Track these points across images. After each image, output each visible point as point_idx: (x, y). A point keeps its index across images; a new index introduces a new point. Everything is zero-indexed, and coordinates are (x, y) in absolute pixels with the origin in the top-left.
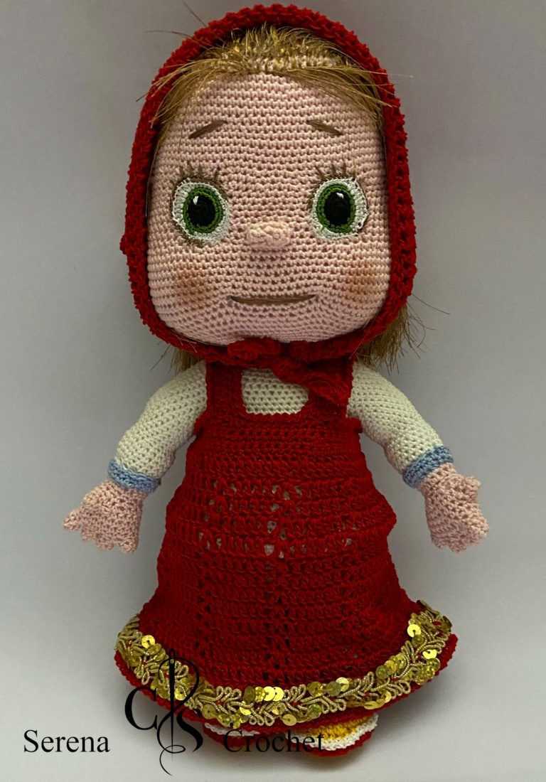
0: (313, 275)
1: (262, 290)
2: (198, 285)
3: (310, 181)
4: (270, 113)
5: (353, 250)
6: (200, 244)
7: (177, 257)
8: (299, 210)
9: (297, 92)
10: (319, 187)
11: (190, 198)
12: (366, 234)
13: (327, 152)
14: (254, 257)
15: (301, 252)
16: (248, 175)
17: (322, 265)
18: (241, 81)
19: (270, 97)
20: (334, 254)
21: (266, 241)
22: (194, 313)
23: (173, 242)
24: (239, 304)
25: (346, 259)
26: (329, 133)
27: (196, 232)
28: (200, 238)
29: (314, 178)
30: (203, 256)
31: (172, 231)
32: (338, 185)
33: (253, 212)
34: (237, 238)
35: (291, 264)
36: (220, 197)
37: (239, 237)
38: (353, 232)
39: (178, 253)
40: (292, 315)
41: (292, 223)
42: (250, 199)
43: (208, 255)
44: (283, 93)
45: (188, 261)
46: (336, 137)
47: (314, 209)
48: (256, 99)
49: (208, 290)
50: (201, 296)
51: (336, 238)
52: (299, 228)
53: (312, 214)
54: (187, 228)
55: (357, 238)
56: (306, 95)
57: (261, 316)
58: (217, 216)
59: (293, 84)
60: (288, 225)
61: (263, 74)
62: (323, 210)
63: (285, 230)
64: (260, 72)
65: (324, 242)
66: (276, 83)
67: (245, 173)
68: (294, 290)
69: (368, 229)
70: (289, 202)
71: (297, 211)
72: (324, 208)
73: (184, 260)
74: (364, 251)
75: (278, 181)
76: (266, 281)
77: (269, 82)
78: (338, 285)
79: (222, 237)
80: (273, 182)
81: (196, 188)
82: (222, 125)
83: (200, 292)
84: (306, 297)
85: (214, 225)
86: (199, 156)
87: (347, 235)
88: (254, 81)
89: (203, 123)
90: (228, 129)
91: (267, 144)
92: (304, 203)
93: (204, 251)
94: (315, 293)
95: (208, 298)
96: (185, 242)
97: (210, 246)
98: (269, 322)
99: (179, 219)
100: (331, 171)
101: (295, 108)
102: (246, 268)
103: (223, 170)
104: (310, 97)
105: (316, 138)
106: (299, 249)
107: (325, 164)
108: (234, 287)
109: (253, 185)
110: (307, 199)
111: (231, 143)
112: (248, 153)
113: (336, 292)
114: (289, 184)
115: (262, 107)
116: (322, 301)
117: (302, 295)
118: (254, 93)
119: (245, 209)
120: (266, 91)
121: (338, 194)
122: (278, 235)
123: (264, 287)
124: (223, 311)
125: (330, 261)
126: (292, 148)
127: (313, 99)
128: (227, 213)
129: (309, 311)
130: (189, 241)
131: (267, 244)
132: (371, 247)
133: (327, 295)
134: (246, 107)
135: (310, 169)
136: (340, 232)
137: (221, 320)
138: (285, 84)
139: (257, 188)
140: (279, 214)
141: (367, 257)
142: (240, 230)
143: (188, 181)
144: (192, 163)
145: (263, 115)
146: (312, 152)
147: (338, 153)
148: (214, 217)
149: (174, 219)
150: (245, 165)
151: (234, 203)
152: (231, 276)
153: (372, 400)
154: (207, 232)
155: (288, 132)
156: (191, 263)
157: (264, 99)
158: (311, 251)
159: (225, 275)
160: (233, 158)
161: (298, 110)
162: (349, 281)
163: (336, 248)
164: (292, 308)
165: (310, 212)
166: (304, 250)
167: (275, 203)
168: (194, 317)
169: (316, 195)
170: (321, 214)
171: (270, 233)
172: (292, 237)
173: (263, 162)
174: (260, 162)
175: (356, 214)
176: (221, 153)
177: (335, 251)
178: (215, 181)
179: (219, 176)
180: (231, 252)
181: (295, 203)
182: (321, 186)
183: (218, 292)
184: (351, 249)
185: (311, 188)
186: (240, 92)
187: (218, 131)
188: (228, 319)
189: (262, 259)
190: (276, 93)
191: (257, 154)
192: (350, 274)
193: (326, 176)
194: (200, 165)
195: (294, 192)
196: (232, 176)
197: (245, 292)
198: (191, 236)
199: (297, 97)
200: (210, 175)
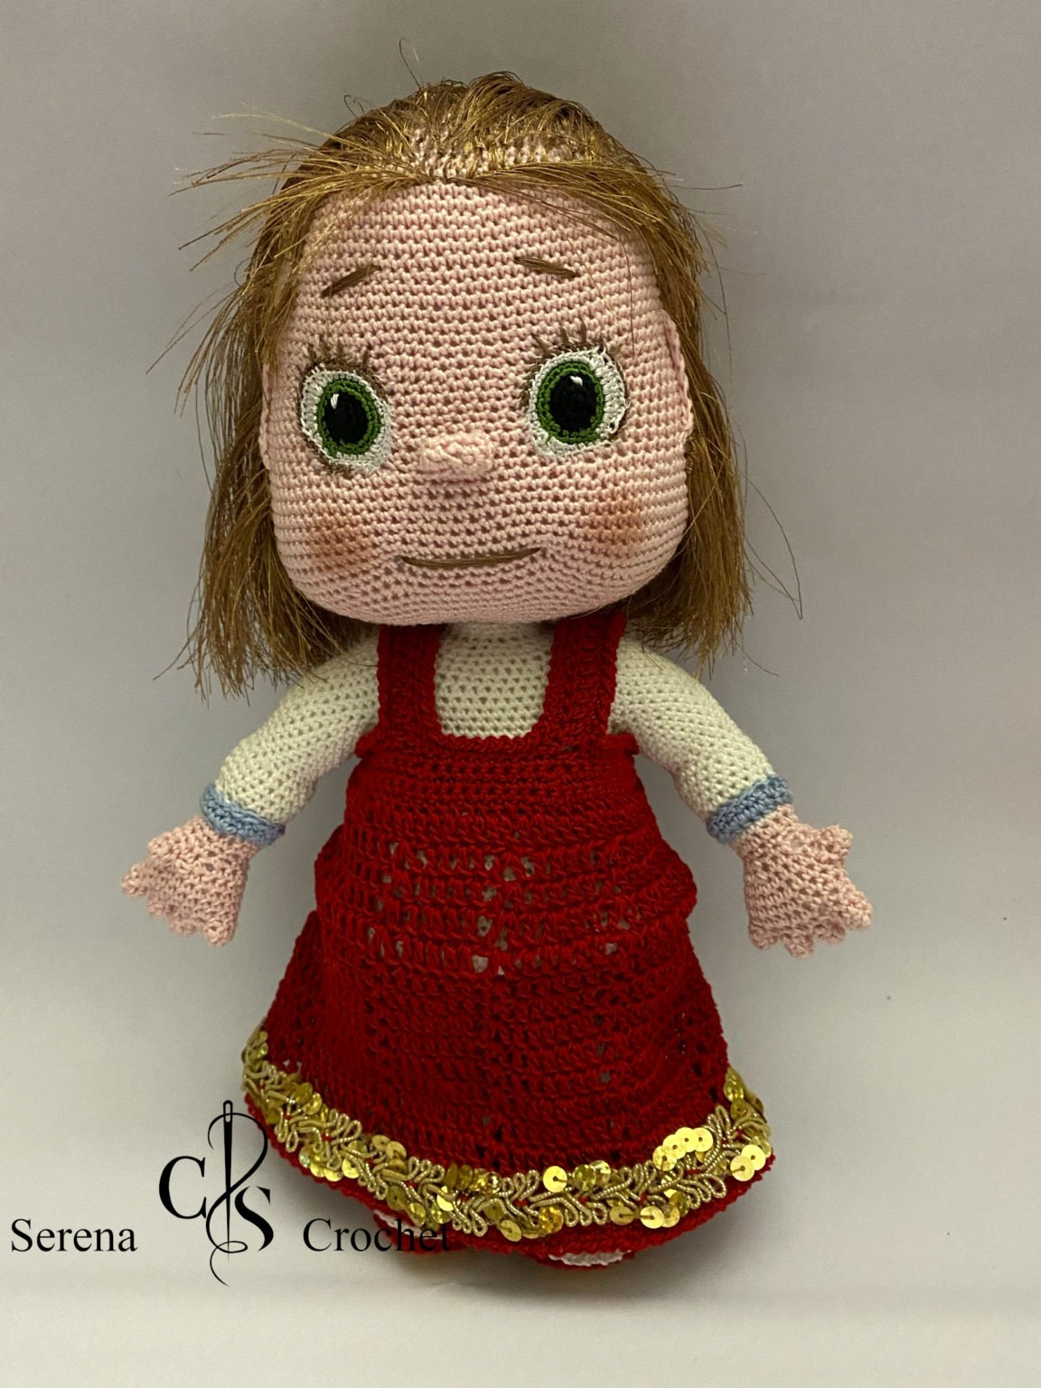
0: (533, 517)
1: (451, 545)
2: (347, 540)
3: (523, 359)
4: (451, 250)
5: (602, 471)
6: (347, 472)
7: (312, 493)
8: (506, 410)
9: (496, 211)
10: (539, 369)
11: (326, 397)
12: (625, 440)
13: (552, 307)
14: (434, 492)
15: (512, 480)
16: (418, 356)
17: (549, 501)
18: (404, 198)
19: (451, 223)
20: (569, 481)
21: (451, 467)
22: (344, 584)
23: (306, 468)
24: (414, 568)
25: (590, 488)
26: (555, 276)
27: (339, 453)
28: (347, 464)
29: (531, 353)
30: (352, 493)
31: (303, 450)
32: (572, 362)
33: (428, 418)
34: (405, 462)
35: (497, 501)
36: (374, 396)
37: (409, 460)
38: (602, 440)
39: (314, 487)
40: (503, 581)
41: (494, 434)
42: (424, 396)
43: (360, 490)
44: (474, 214)
45: (329, 501)
46: (566, 280)
47: (532, 406)
48: (428, 226)
49: (363, 548)
50: (352, 557)
51: (572, 453)
52: (507, 440)
53: (528, 415)
54: (325, 446)
55: (608, 449)
56: (512, 214)
57: (452, 586)
58: (370, 427)
59: (490, 197)
60: (487, 437)
61: (440, 183)
62: (547, 407)
63: (482, 447)
64: (434, 180)
65: (551, 461)
66: (461, 197)
67: (412, 353)
68: (504, 542)
69: (627, 432)
70: (489, 397)
71: (502, 413)
72: (550, 404)
73: (324, 500)
74: (622, 471)
75: (468, 364)
76: (456, 530)
77: (449, 197)
78: (578, 531)
79: (382, 461)
80: (460, 366)
81: (334, 381)
82: (372, 273)
83: (350, 552)
84: (524, 552)
85: (368, 441)
86: (338, 327)
87: (591, 446)
88: (423, 197)
89: (343, 270)
90: (383, 279)
91: (447, 302)
92: (514, 397)
93: (354, 485)
94: (538, 546)
95: (364, 561)
96: (324, 468)
97: (364, 476)
98: (467, 594)
99: (311, 429)
100: (559, 339)
101: (494, 238)
102: (422, 510)
103: (377, 349)
104: (519, 217)
105: (531, 286)
106: (509, 476)
107: (549, 328)
108: (404, 542)
109: (427, 373)
110: (519, 391)
111: (387, 303)
112: (417, 318)
113: (575, 543)
114: (487, 367)
115: (438, 240)
116: (552, 556)
117: (518, 550)
118: (426, 216)
119: (416, 413)
120: (444, 212)
121: (573, 378)
122: (470, 457)
123: (454, 540)
124: (390, 579)
125: (562, 492)
126: (490, 306)
127: (525, 220)
128: (387, 421)
129: (531, 573)
130: (330, 468)
131: (454, 472)
132: (633, 462)
133: (560, 548)
134: (411, 242)
135: (522, 340)
136: (578, 443)
137: (389, 594)
138: (477, 199)
139: (434, 378)
140: (474, 420)
141: (626, 482)
142: (410, 449)
143: (321, 369)
144: (326, 337)
145: (439, 254)
146: (525, 311)
147: (570, 308)
148: (367, 427)
149: (304, 430)
150: (413, 340)
151: (399, 404)
152: (398, 525)
153: (652, 702)
155: (482, 279)
156: (335, 505)
157: (440, 226)
158: (529, 478)
159: (389, 523)
160: (391, 328)
161: (499, 242)
162: (595, 524)
163: (573, 471)
164: (503, 571)
165: (525, 411)
166: (518, 477)
167: (464, 401)
168: (345, 589)
169: (534, 384)
170: (544, 414)
171: (457, 455)
172: (497, 456)
173: (443, 332)
174: (436, 334)
175: (605, 410)
176: (373, 320)
177: (570, 476)
178: (364, 369)
179: (371, 359)
180: (397, 485)
181: (498, 399)
182: (543, 366)
183: (379, 550)
184: (599, 469)
185: (526, 371)
186: (401, 217)
187: (366, 283)
188: (399, 590)
189: (448, 496)
190: (462, 214)
191: (432, 320)
192: (597, 512)
193: (551, 348)
194: (339, 341)
195: (495, 380)
196: (392, 358)
197: (422, 550)
198: (332, 460)
199: (497, 218)
200: (356, 359)
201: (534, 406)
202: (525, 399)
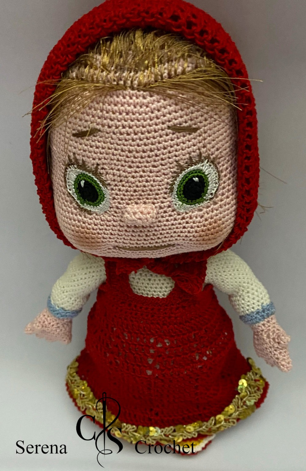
0: (174, 235)
1: (137, 244)
2: (90, 239)
3: (171, 172)
4: (136, 126)
5: (206, 214)
7: (73, 217)
8: (163, 194)
9: (159, 104)
10: (178, 176)
11: (78, 180)
12: (217, 198)
13: (185, 148)
15: (165, 222)
17: (181, 229)
20: (190, 221)
23: (70, 205)
24: (121, 249)
25: (200, 222)
26: (187, 133)
27: (85, 204)
28: (89, 209)
29: (175, 170)
30: (92, 221)
31: (68, 197)
32: (194, 171)
36: (101, 186)
37: (118, 212)
38: (206, 201)
39: (74, 215)
40: (160, 254)
41: (157, 204)
43: (96, 221)
45: (82, 223)
46: (193, 133)
47: (175, 193)
48: (124, 114)
49: (98, 242)
51: (192, 209)
52: (163, 207)
53: (173, 196)
54: (79, 199)
55: (209, 204)
58: (99, 198)
59: (155, 97)
60: (154, 206)
61: (129, 90)
62: (181, 192)
65: (183, 213)
66: (141, 98)
67: (118, 170)
68: (161, 243)
69: (218, 194)
70: (155, 190)
71: (161, 195)
72: (183, 191)
75: (145, 176)
77: (134, 98)
78: (193, 239)
80: (141, 176)
81: (81, 174)
82: (97, 132)
84: (170, 245)
85: (99, 202)
86: (82, 153)
87: (202, 204)
88: (121, 97)
89: (82, 128)
90: (102, 136)
91: (135, 150)
92: (166, 189)
93: (92, 218)
94: (176, 243)
96: (78, 208)
97: (97, 214)
99: (72, 191)
100: (189, 161)
101: (158, 118)
103: (101, 166)
104: (170, 106)
105: (176, 139)
106: (163, 221)
107: (184, 157)
108: (116, 241)
109: (126, 179)
110: (169, 187)
112: (120, 156)
114: (154, 177)
115: (129, 121)
116: (182, 245)
117: (167, 245)
118: (122, 108)
120: (132, 107)
121: (194, 179)
124: (110, 252)
125: (187, 225)
126: (156, 151)
127: (172, 108)
128: (107, 196)
130: (82, 209)
132: (221, 206)
133: (186, 244)
134: (116, 121)
135: (171, 164)
136: (195, 204)
138: (149, 99)
139: (129, 181)
140: (147, 199)
141: (216, 216)
142: (118, 208)
143: (75, 167)
144: (76, 155)
145: (130, 128)
146: (173, 151)
147: (194, 146)
149: (68, 190)
150: (119, 165)
151: (112, 190)
154: (93, 205)
155: (152, 139)
156: (84, 225)
157: (131, 114)
158: (172, 221)
159: (109, 235)
161: (160, 120)
162: (202, 235)
163: (192, 216)
164: (160, 251)
165: (172, 194)
166: (167, 221)
167: (143, 191)
169: (176, 183)
170: (180, 195)
172: (158, 213)
174: (130, 163)
175: (209, 188)
176: (99, 154)
177: (191, 218)
179: (99, 170)
180: (112, 221)
181: (159, 190)
182: (180, 175)
183: (105, 244)
184: (204, 213)
185: (172, 178)
187: (94, 136)
190: (141, 107)
191: (127, 157)
192: (203, 231)
193: (184, 166)
194: (83, 159)
195: (158, 182)
196: (109, 171)
199: (159, 108)
201: (176, 193)
202: (172, 190)
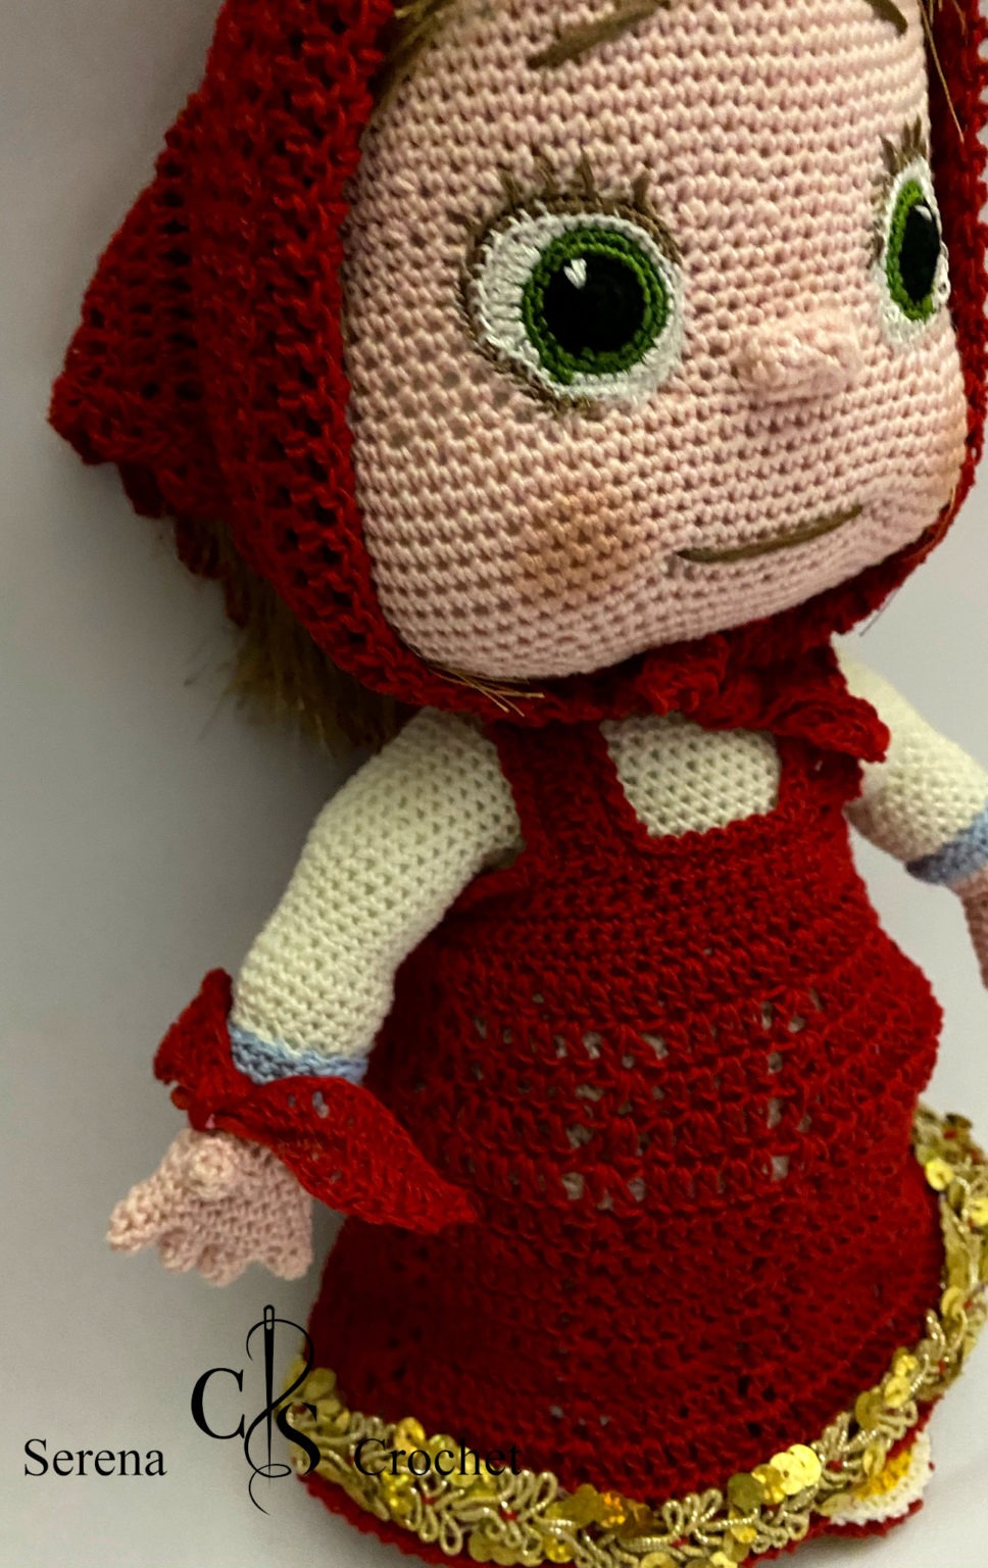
2: (599, 536)
3: (869, 177)
5: (944, 363)
6: (593, 412)
8: (854, 268)
10: (888, 194)
14: (754, 426)
16: (736, 175)
20: (919, 381)
23: (492, 414)
24: (698, 567)
26: (895, 29)
27: (579, 375)
29: (878, 166)
32: (913, 181)
33: (748, 292)
34: (707, 374)
36: (659, 256)
37: (714, 372)
40: (813, 565)
42: (743, 251)
43: (624, 439)
46: (902, 37)
47: (884, 262)
49: (626, 546)
50: (603, 566)
53: (878, 276)
54: (544, 363)
55: (938, 328)
57: (742, 586)
62: (897, 261)
65: (899, 352)
68: (839, 499)
70: (834, 248)
72: (902, 255)
73: (548, 467)
79: (662, 377)
83: (601, 556)
87: (928, 324)
89: (584, 10)
90: (673, 26)
92: (862, 247)
93: (608, 430)
95: (622, 568)
96: (541, 409)
97: (626, 412)
100: (902, 140)
102: (735, 461)
103: (662, 167)
105: (876, 45)
107: (896, 121)
108: (699, 521)
109: (749, 207)
110: (869, 235)
111: (684, 73)
112: (737, 103)
114: (832, 193)
116: (873, 511)
119: (728, 285)
121: (919, 208)
123: (776, 505)
124: (648, 595)
125: (913, 403)
128: (678, 302)
130: (558, 408)
133: (898, 495)
136: (918, 319)
140: (814, 289)
142: (716, 350)
143: (536, 214)
144: (549, 150)
147: (908, 87)
148: (641, 319)
149: (487, 339)
151: (696, 269)
152: (695, 494)
154: (614, 368)
160: (692, 123)
163: (921, 365)
164: (821, 547)
165: (875, 270)
167: (803, 257)
169: (884, 220)
173: (776, 130)
178: (636, 204)
179: (650, 187)
181: (845, 249)
182: (891, 191)
183: (656, 544)
184: (940, 360)
187: (638, 35)
189: (774, 429)
191: (760, 106)
193: (896, 158)
194: (585, 156)
196: (692, 182)
197: (726, 531)
198: (560, 390)
200: (622, 187)
202: (875, 248)
